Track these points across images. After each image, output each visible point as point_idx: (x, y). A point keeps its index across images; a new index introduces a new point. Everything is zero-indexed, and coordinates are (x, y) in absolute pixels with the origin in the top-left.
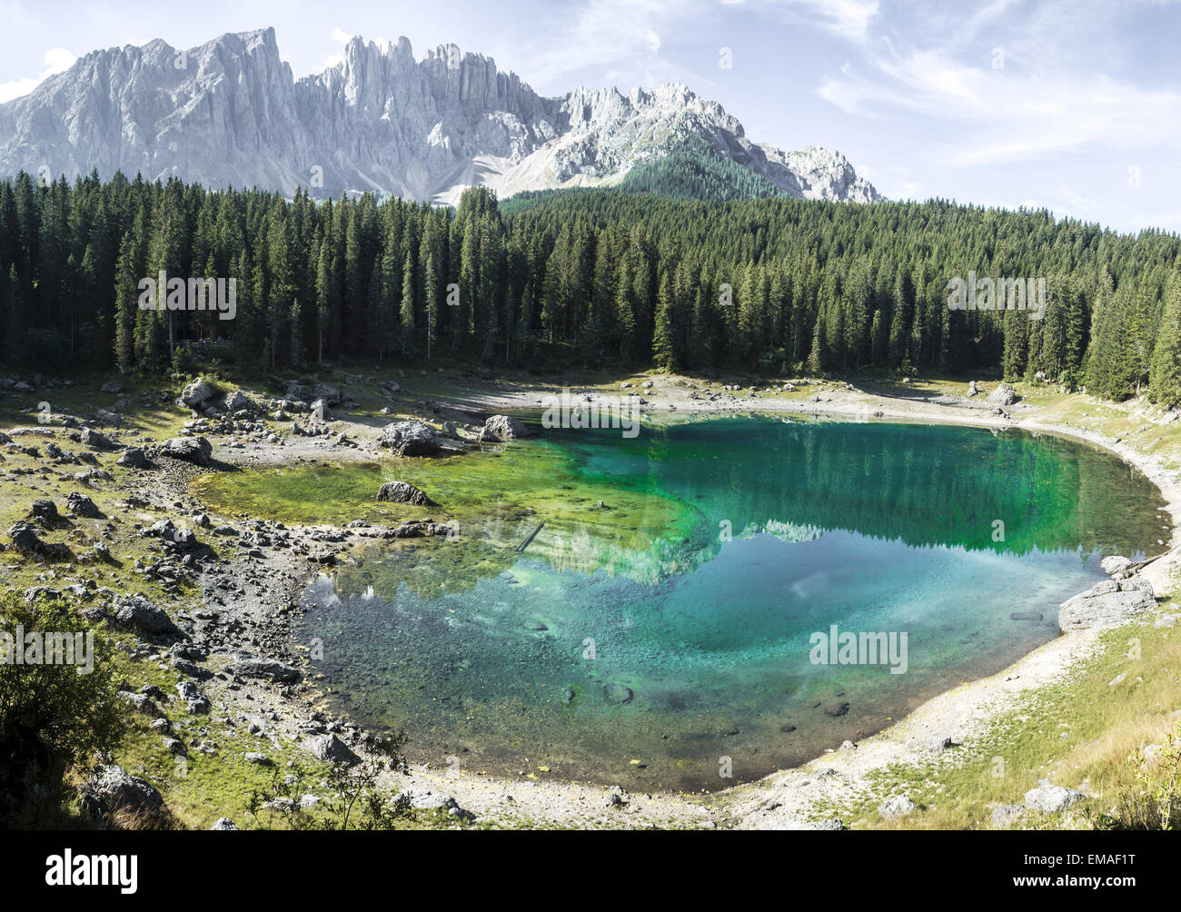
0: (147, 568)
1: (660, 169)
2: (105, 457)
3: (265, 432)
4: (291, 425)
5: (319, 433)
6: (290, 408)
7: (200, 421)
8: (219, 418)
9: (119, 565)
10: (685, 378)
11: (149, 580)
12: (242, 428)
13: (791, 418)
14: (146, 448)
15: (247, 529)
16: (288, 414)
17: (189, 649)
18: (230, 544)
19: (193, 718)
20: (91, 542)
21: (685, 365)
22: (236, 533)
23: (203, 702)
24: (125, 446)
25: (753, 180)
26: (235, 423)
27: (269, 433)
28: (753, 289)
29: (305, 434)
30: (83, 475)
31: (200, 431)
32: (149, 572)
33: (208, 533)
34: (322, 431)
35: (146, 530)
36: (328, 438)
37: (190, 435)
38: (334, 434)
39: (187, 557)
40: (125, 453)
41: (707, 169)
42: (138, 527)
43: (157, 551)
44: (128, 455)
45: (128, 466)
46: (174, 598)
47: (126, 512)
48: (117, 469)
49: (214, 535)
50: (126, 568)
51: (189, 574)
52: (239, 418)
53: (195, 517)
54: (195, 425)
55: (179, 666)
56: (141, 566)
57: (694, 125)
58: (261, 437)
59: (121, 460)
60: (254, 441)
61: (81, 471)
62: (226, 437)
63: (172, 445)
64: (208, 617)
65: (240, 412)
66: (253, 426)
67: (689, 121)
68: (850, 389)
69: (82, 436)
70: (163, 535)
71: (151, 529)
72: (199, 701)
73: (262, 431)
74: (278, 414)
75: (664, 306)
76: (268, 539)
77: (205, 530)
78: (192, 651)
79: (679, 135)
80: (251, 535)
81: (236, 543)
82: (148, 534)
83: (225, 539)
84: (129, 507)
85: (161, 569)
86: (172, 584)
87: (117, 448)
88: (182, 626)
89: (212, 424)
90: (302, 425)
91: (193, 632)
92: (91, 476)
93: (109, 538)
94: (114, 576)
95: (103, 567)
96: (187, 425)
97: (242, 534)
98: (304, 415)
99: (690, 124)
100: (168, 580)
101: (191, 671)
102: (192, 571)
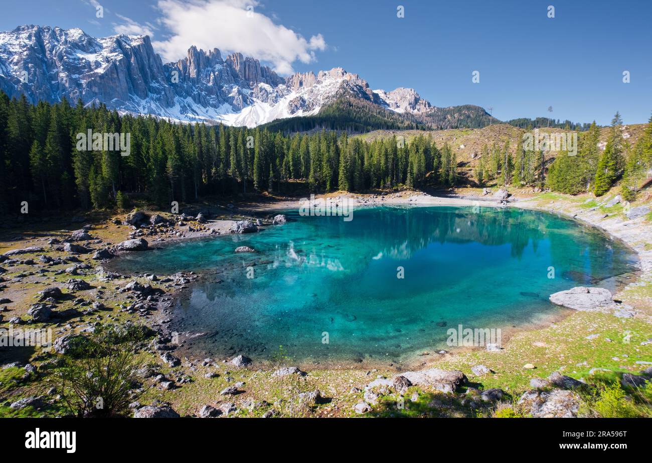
0: (128, 308)
1: (334, 106)
2: (83, 257)
3: (174, 232)
4: (187, 227)
5: (201, 229)
6: (185, 220)
7: (138, 231)
8: (149, 228)
9: (111, 309)
10: (354, 194)
11: (131, 313)
12: (162, 231)
13: (399, 206)
14: (109, 248)
15: (177, 277)
16: (185, 223)
17: (162, 339)
18: (170, 286)
19: (174, 369)
20: (90, 303)
21: (353, 189)
22: (172, 280)
23: (176, 360)
24: (95, 249)
25: (374, 107)
26: (158, 230)
27: (177, 232)
28: (380, 154)
29: (194, 231)
30: (72, 269)
31: (139, 236)
32: (130, 309)
33: (157, 283)
34: (203, 228)
35: (122, 289)
36: (206, 231)
37: (134, 238)
38: (209, 229)
39: (149, 297)
40: (97, 253)
41: (354, 104)
42: (118, 289)
43: (132, 298)
44: (99, 253)
45: (100, 259)
46: (148, 318)
47: (108, 282)
48: (93, 262)
49: (161, 284)
50: (115, 310)
51: (152, 305)
52: (159, 227)
53: (148, 277)
54: (135, 233)
55: (159, 349)
56: (125, 307)
57: (347, 85)
58: (173, 234)
59: (94, 257)
60: (169, 237)
61: (70, 267)
62: (154, 237)
63: (125, 244)
64: (168, 322)
65: (160, 224)
66: (168, 230)
67: (345, 84)
68: (425, 195)
69: (65, 248)
70: (133, 289)
71: (126, 288)
72: (175, 360)
73: (172, 232)
74: (180, 223)
75: (342, 164)
76: (188, 280)
77: (155, 282)
78: (164, 339)
79: (341, 90)
80: (180, 280)
81: (174, 285)
82: (124, 291)
83: (167, 284)
84: (108, 280)
85: (137, 306)
86: (144, 311)
87: (91, 251)
88: (155, 329)
89: (145, 231)
90: (192, 227)
91: (162, 331)
92: (77, 269)
93: (101, 298)
94: (110, 316)
95: (102, 313)
96: (132, 234)
97: (175, 280)
98: (193, 222)
99: (345, 85)
100: (142, 310)
101: (166, 348)
102: (154, 302)
